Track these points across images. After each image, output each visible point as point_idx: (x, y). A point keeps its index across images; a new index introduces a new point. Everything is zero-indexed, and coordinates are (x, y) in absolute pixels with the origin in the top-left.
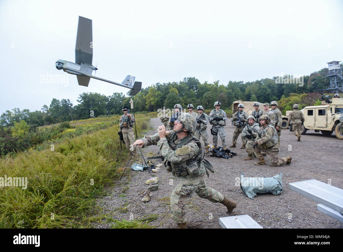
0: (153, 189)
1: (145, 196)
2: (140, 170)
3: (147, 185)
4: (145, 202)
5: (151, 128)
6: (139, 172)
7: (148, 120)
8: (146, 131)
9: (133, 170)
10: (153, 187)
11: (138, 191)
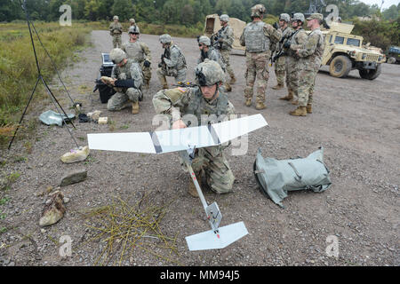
0: (74, 179)
1: (48, 213)
2: (57, 125)
3: (64, 166)
4: (47, 226)
5: (91, 44)
6: (55, 128)
7: (88, 33)
8: (82, 48)
9: (43, 123)
10: (74, 176)
11: (41, 184)
